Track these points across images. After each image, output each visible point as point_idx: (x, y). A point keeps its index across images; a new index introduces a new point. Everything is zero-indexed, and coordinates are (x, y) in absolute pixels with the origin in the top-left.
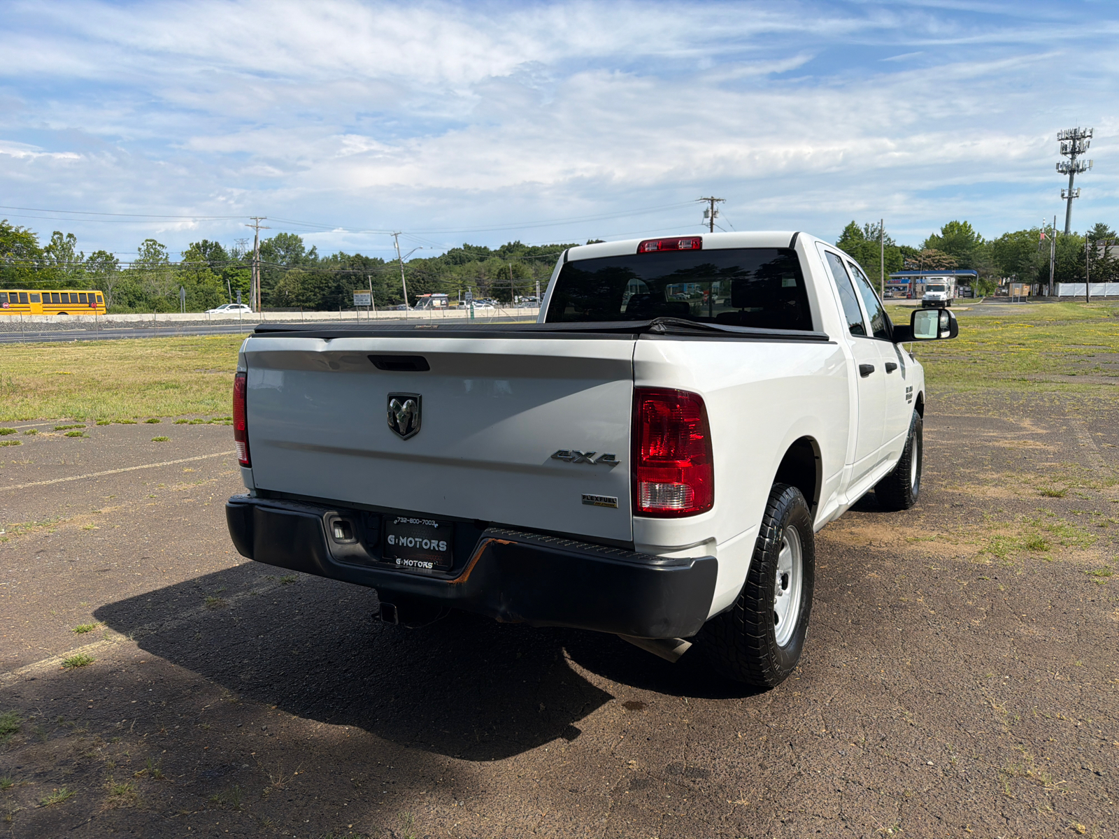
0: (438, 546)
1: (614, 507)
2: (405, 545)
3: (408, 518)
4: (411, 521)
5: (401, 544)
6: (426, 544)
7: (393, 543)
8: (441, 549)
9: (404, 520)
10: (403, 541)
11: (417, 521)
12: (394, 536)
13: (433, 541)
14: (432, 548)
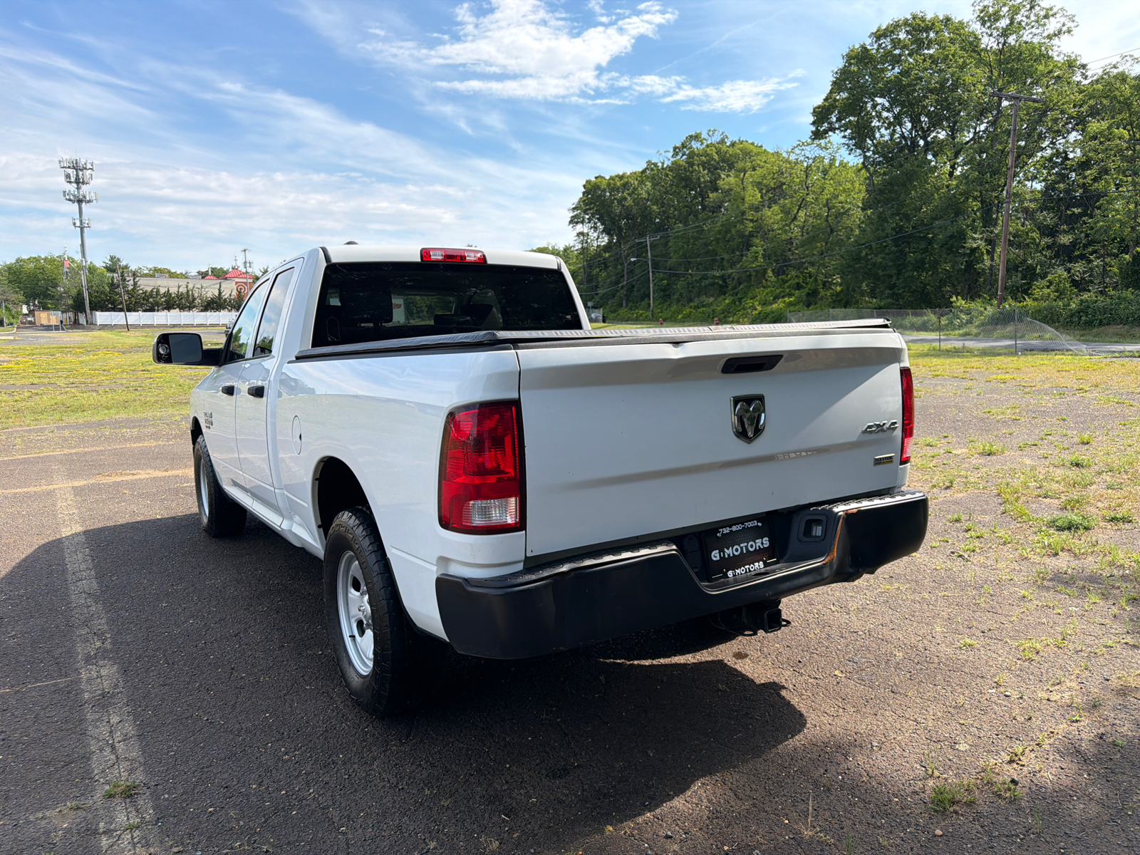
0: (762, 544)
1: (892, 461)
2: (731, 555)
3: (730, 527)
4: (734, 528)
5: (726, 556)
6: (752, 546)
7: (718, 558)
8: (765, 546)
9: (726, 530)
10: (729, 552)
11: (739, 527)
12: (717, 551)
13: (757, 541)
14: (758, 548)
